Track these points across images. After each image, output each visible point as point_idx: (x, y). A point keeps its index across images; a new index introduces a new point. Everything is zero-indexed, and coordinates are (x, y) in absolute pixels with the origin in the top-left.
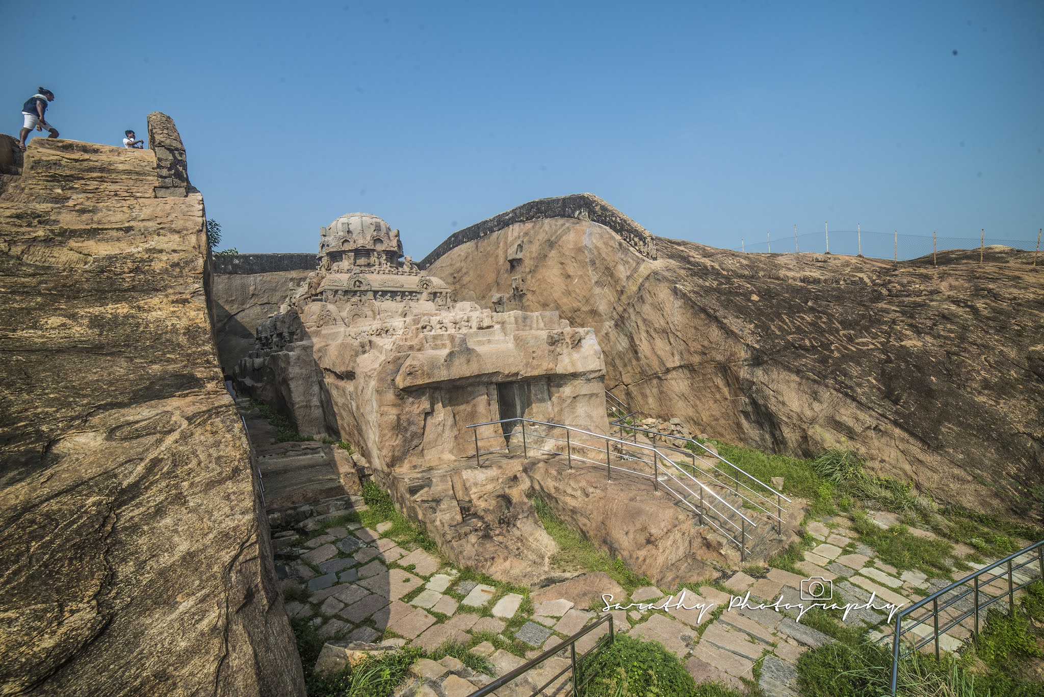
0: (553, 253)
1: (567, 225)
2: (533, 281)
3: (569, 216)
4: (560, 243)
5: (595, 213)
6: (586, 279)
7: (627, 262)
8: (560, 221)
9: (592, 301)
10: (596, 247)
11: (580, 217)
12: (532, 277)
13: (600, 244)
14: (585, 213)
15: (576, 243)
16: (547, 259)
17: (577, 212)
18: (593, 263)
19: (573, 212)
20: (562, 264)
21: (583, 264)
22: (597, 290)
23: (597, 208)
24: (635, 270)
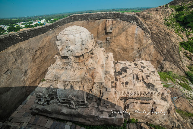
0: (124, 33)
1: (129, 25)
2: (115, 39)
3: (129, 22)
4: (127, 30)
5: (138, 23)
6: (133, 41)
7: (146, 40)
8: (127, 23)
9: (133, 47)
10: (139, 34)
11: (133, 23)
12: (114, 38)
13: (140, 34)
14: (135, 22)
15: (132, 32)
16: (121, 34)
17: (132, 21)
18: (136, 38)
19: (131, 21)
20: (126, 36)
21: (133, 38)
22: (135, 44)
23: (139, 22)
24: (148, 41)
